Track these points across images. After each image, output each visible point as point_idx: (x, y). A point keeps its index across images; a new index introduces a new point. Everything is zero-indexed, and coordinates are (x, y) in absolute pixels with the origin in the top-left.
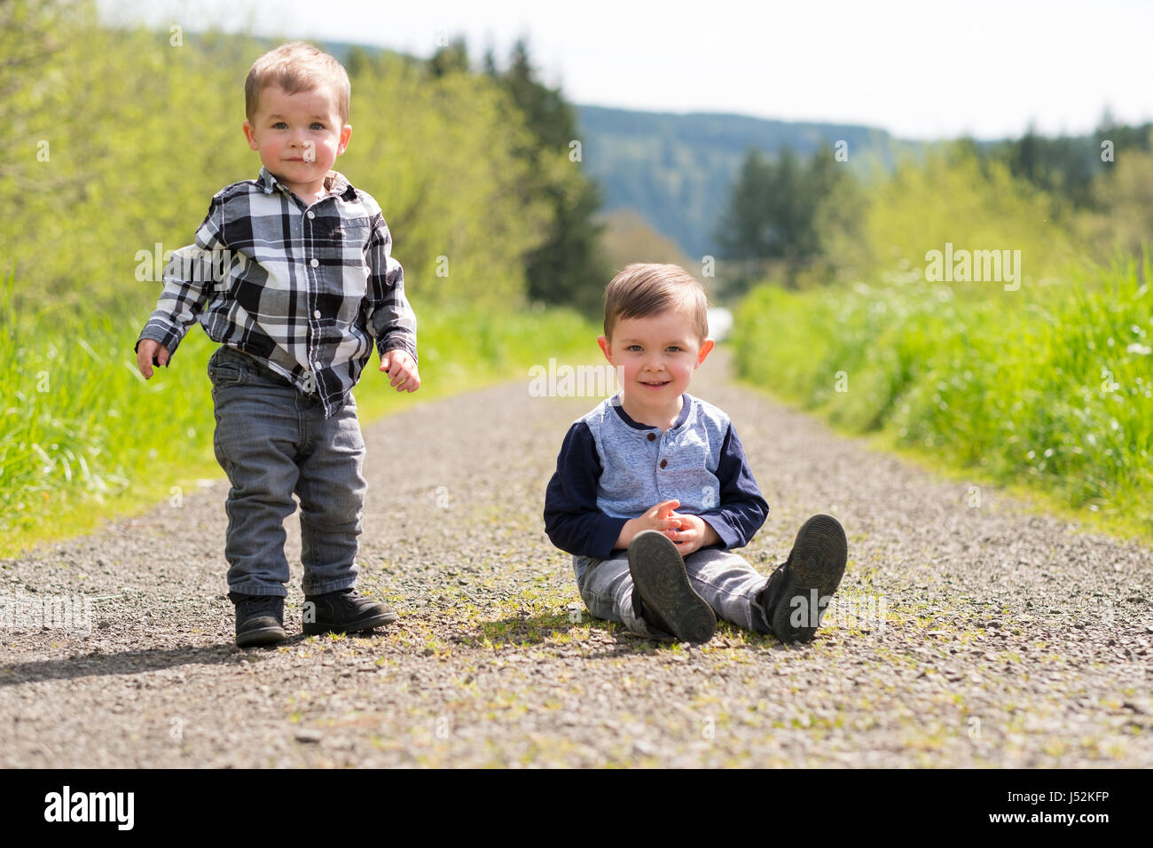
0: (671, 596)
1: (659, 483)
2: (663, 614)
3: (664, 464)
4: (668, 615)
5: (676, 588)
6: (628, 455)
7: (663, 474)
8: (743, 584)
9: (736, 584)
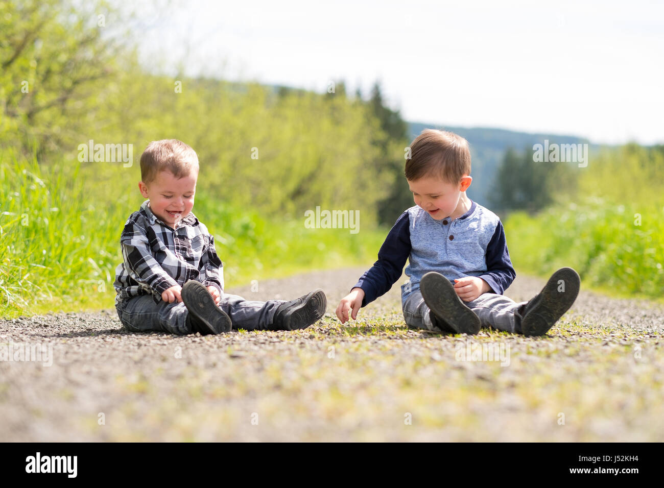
0: (450, 309)
1: (448, 248)
2: (447, 320)
3: (452, 238)
4: (451, 322)
5: (452, 304)
6: (431, 232)
7: (451, 244)
8: (508, 307)
9: (503, 307)
